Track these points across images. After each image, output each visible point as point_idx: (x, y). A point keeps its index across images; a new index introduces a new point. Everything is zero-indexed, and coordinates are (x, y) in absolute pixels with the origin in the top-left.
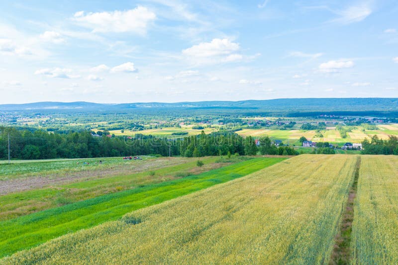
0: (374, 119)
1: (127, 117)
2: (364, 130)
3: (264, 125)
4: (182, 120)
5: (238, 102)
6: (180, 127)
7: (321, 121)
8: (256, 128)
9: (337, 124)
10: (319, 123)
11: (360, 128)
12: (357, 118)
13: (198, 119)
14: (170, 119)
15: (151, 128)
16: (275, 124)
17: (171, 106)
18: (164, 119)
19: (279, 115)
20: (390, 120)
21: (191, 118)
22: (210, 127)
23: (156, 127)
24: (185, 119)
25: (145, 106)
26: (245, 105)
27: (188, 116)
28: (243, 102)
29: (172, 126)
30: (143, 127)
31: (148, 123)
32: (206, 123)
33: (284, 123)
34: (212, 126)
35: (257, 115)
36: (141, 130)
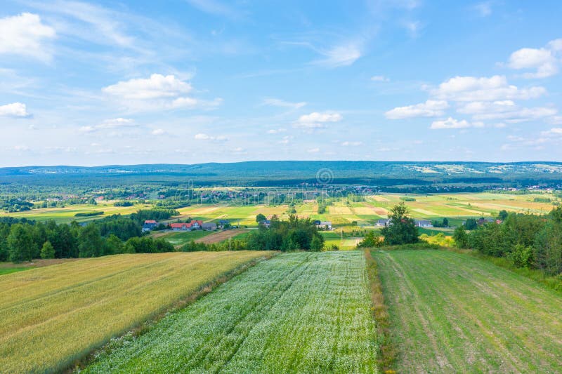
0: (363, 188)
1: (7, 189)
2: (348, 203)
3: (224, 198)
4: (103, 193)
5: (194, 165)
6: (96, 204)
7: (299, 191)
8: (210, 202)
9: (318, 195)
10: (297, 194)
11: (344, 200)
12: (344, 187)
13: (128, 191)
14: (83, 191)
15: (45, 206)
16: (239, 196)
17: (90, 171)
18: (73, 191)
19: (246, 184)
20: (381, 189)
21: (116, 190)
22: (144, 203)
23: (54, 205)
24: (108, 190)
25: (46, 172)
26: (203, 170)
27: (115, 187)
28: (201, 166)
29: (83, 202)
30: (32, 205)
31: (43, 199)
32: (138, 196)
33: (251, 195)
34: (146, 201)
35: (218, 183)
36: (27, 209)
